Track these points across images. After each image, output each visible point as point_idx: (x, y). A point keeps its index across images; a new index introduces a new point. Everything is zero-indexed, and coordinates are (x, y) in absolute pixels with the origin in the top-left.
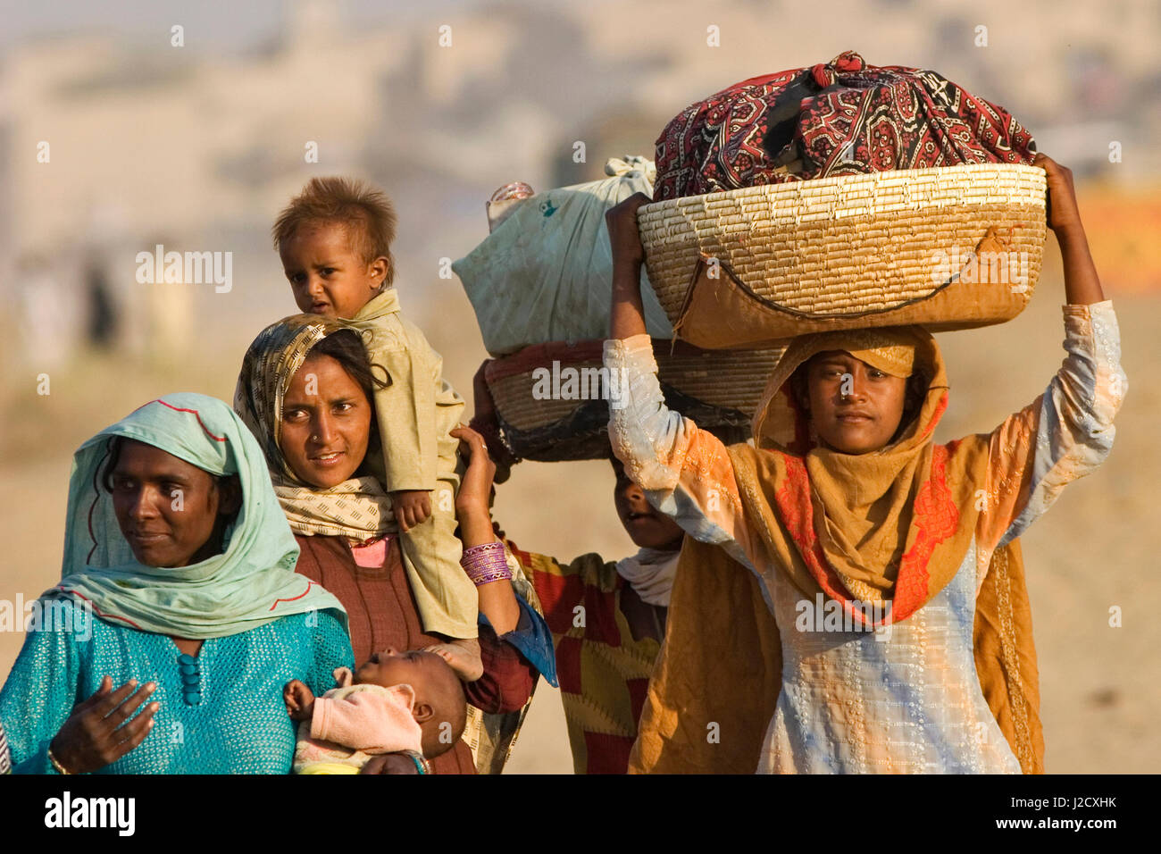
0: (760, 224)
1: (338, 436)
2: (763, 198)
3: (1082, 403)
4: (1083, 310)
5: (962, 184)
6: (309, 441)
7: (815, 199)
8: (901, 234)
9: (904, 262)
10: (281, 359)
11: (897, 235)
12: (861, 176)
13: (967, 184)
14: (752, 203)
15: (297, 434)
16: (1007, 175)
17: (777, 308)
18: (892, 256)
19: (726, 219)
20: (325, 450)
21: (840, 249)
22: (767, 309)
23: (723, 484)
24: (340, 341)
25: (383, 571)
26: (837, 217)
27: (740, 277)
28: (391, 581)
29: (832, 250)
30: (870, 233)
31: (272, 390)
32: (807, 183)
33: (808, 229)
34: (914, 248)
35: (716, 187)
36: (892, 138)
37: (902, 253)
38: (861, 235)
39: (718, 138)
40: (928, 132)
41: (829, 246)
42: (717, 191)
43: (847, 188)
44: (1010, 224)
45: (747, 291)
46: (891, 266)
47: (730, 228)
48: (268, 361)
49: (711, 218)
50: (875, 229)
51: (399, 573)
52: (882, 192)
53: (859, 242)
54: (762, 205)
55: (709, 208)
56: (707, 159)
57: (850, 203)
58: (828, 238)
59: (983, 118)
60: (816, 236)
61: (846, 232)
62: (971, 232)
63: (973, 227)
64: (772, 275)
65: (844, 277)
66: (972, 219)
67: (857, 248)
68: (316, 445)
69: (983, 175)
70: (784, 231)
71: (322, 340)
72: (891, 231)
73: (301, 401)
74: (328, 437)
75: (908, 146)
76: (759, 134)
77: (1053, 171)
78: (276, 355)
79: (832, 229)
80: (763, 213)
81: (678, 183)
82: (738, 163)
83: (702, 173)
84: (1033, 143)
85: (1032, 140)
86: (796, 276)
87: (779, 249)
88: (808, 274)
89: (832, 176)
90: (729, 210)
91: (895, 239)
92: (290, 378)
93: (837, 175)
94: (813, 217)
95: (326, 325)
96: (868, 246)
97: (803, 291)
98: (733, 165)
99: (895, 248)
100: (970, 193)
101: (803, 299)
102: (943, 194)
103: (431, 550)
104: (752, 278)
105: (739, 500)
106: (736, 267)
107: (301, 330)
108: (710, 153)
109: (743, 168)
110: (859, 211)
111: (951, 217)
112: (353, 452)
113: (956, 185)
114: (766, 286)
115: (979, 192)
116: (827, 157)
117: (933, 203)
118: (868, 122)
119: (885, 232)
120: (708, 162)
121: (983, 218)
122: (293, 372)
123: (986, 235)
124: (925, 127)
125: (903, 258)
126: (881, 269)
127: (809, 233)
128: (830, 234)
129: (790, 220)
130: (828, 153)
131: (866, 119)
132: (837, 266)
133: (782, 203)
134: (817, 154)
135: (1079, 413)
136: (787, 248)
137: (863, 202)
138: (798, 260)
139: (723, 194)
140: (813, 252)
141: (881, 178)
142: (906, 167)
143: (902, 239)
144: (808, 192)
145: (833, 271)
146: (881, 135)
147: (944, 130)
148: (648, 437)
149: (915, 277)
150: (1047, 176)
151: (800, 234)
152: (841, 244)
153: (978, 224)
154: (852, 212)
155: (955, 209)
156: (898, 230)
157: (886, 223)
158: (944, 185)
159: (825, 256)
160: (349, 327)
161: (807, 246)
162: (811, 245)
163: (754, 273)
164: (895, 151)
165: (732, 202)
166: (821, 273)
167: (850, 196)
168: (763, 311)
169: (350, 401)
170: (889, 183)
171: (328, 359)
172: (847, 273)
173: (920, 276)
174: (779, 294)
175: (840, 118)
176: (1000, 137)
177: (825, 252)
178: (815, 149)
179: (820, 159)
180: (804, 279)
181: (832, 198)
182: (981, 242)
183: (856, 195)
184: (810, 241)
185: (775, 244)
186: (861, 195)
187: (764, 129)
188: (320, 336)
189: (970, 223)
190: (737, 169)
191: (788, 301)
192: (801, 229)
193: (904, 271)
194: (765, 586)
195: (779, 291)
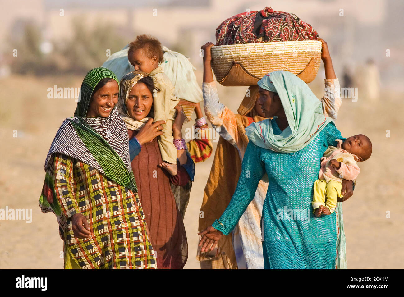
0: (252, 54)
1: (143, 105)
2: (254, 47)
3: (331, 106)
4: (332, 81)
5: (306, 46)
6: (135, 106)
7: (268, 48)
8: (290, 59)
9: (291, 66)
10: (130, 82)
11: (289, 59)
12: (281, 42)
13: (307, 46)
14: (250, 48)
15: (132, 103)
16: (316, 44)
17: (255, 77)
18: (288, 65)
19: (242, 52)
20: (139, 109)
21: (274, 62)
22: (252, 77)
23: (233, 124)
24: (147, 79)
25: (152, 143)
26: (274, 53)
27: (245, 68)
28: (154, 145)
29: (272, 62)
30: (283, 58)
31: (126, 91)
32: (266, 43)
33: (266, 56)
34: (293, 63)
35: (239, 43)
36: (288, 32)
37: (290, 64)
38: (280, 58)
39: (239, 29)
40: (295, 31)
41: (271, 61)
42: (240, 44)
43: (277, 45)
44: (316, 57)
45: (247, 72)
46: (287, 67)
47: (243, 54)
48: (127, 82)
49: (238, 51)
50: (284, 57)
51: (156, 144)
52: (286, 47)
53: (279, 60)
54: (253, 49)
55: (237, 48)
56: (236, 35)
57: (277, 50)
58: (271, 59)
59: (306, 27)
60: (268, 58)
61: (276, 57)
62: (308, 59)
63: (308, 58)
64: (254, 68)
65: (274, 70)
66: (308, 56)
67: (279, 62)
68: (136, 107)
69: (311, 44)
70: (259, 56)
71: (142, 79)
72: (288, 57)
73: (134, 94)
74: (140, 105)
75: (291, 34)
76: (252, 29)
77: (323, 43)
78: (129, 81)
79: (272, 56)
80: (253, 51)
81: (224, 41)
82: (246, 36)
83: (235, 39)
84: (318, 35)
85: (317, 34)
86: (261, 69)
87: (257, 61)
88: (265, 68)
89: (273, 42)
90: (243, 49)
91: (289, 60)
92: (132, 88)
93: (274, 42)
94: (267, 53)
95: (144, 75)
96: (282, 61)
97: (263, 73)
98: (245, 37)
99: (289, 62)
100: (308, 48)
101: (262, 75)
102: (302, 48)
103: (165, 139)
104: (249, 68)
105: (237, 129)
106: (244, 65)
107: (137, 75)
108: (237, 33)
109: (247, 38)
110: (280, 52)
111: (303, 55)
112: (146, 111)
113: (305, 46)
114: (252, 71)
115: (310, 48)
116: (272, 36)
117: (299, 51)
118: (282, 27)
119: (287, 58)
120: (237, 36)
121: (311, 55)
122: (133, 86)
123: (311, 60)
124: (294, 29)
125: (291, 65)
126: (284, 68)
127: (266, 57)
128: (272, 58)
129: (261, 53)
130: (273, 35)
131: (282, 26)
132: (273, 66)
133: (259, 48)
134: (269, 35)
135: (330, 109)
136: (260, 61)
137: (281, 49)
138: (262, 64)
139: (242, 45)
140: (267, 62)
141: (286, 43)
142: (291, 40)
143: (291, 60)
144: (266, 46)
145: (272, 68)
146: (285, 31)
147: (300, 31)
148: (216, 110)
149: (293, 71)
150: (322, 44)
151: (264, 57)
152: (274, 60)
153: (309, 57)
154: (278, 52)
155: (304, 53)
156: (290, 57)
157: (287, 55)
158: (302, 46)
159: (270, 64)
160: (150, 76)
161: (265, 60)
162: (267, 60)
163: (249, 67)
164: (289, 36)
165: (244, 47)
166: (268, 68)
167: (278, 47)
168: (251, 77)
169: (148, 96)
170: (288, 45)
171: (143, 84)
172: (275, 69)
173: (294, 70)
174: (256, 73)
175: (274, 26)
176: (311, 33)
177: (270, 62)
178: (269, 34)
179: (270, 37)
180: (263, 69)
181: (273, 48)
182: (310, 62)
183: (279, 47)
184: (266, 59)
185: (256, 59)
186: (281, 47)
187: (253, 27)
188: (142, 77)
189: (307, 57)
190: (246, 38)
191: (258, 75)
192: (264, 56)
193: (290, 69)
194: (240, 153)
195: (256, 72)
